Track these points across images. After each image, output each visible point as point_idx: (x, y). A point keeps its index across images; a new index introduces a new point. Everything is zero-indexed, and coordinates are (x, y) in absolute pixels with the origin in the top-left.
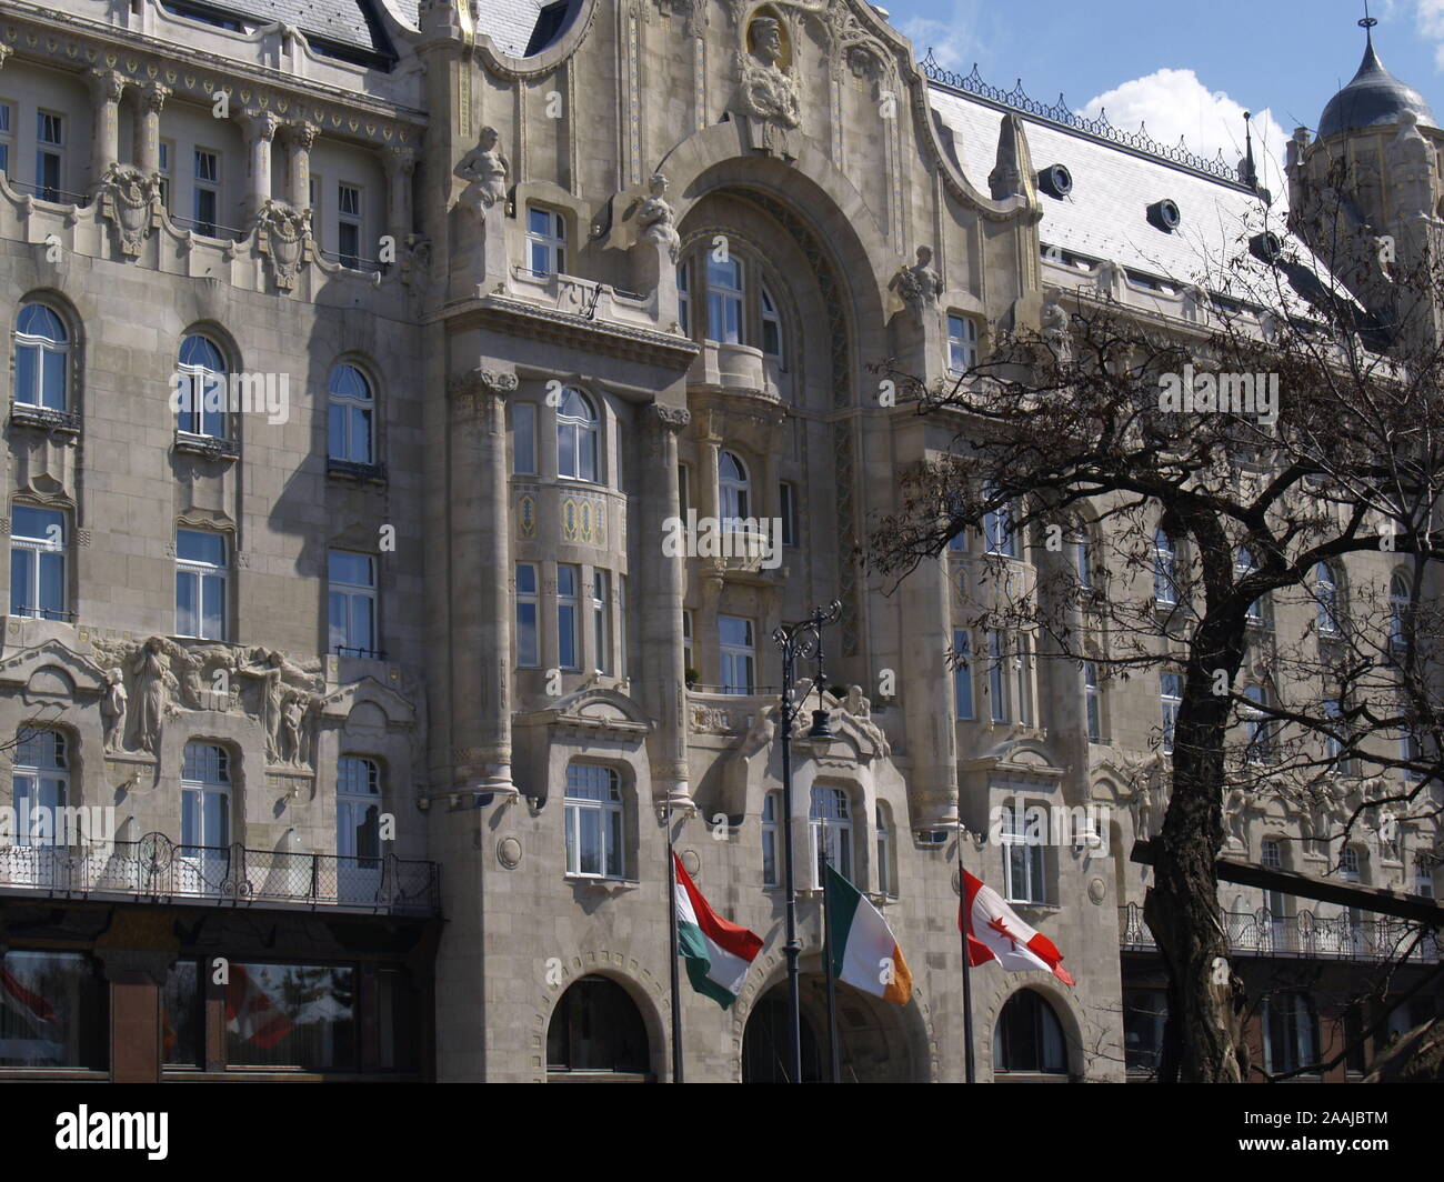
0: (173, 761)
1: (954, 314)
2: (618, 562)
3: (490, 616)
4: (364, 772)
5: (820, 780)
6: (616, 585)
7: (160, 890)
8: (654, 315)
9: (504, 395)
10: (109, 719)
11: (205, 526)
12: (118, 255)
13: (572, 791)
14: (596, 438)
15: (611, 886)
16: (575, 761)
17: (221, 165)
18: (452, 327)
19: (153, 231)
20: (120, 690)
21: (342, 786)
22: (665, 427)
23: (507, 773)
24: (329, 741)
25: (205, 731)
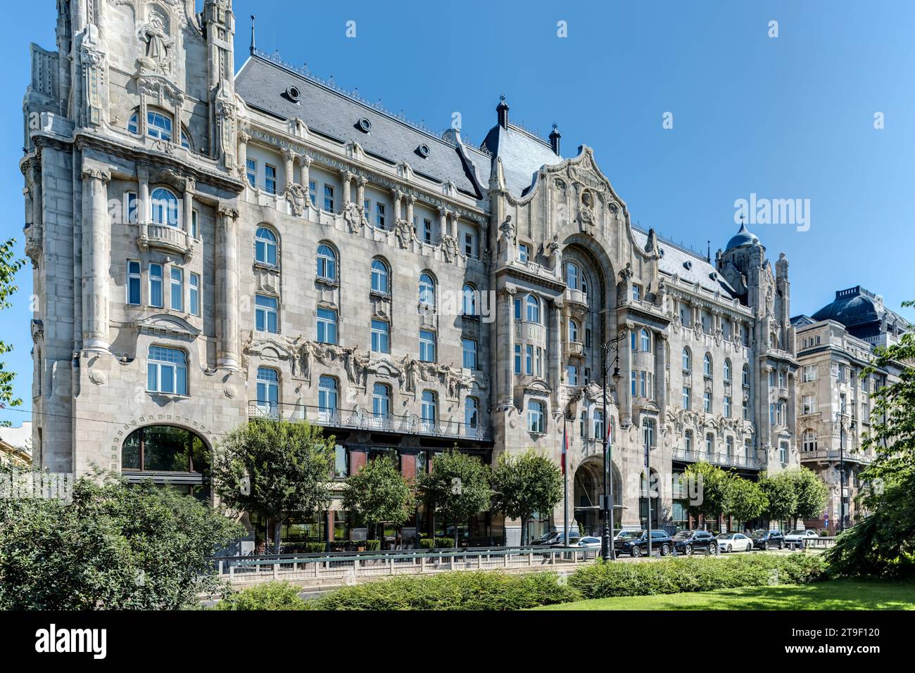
0: (419, 395)
1: (635, 285)
2: (544, 347)
3: (507, 358)
4: (473, 402)
5: (596, 409)
6: (543, 352)
7: (416, 431)
8: (555, 275)
9: (513, 295)
10: (401, 382)
11: (428, 329)
12: (402, 247)
13: (529, 408)
14: (538, 310)
15: (540, 435)
16: (531, 400)
17: (432, 225)
18: (498, 275)
19: (412, 240)
20: (404, 374)
21: (467, 405)
22: (557, 307)
23: (512, 402)
24: (464, 393)
25: (428, 387)
